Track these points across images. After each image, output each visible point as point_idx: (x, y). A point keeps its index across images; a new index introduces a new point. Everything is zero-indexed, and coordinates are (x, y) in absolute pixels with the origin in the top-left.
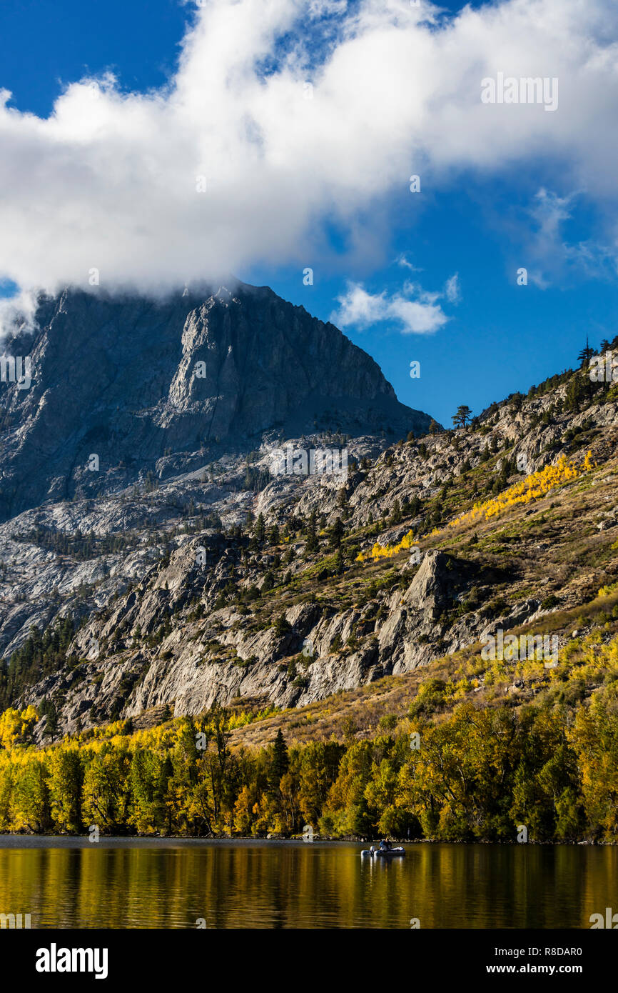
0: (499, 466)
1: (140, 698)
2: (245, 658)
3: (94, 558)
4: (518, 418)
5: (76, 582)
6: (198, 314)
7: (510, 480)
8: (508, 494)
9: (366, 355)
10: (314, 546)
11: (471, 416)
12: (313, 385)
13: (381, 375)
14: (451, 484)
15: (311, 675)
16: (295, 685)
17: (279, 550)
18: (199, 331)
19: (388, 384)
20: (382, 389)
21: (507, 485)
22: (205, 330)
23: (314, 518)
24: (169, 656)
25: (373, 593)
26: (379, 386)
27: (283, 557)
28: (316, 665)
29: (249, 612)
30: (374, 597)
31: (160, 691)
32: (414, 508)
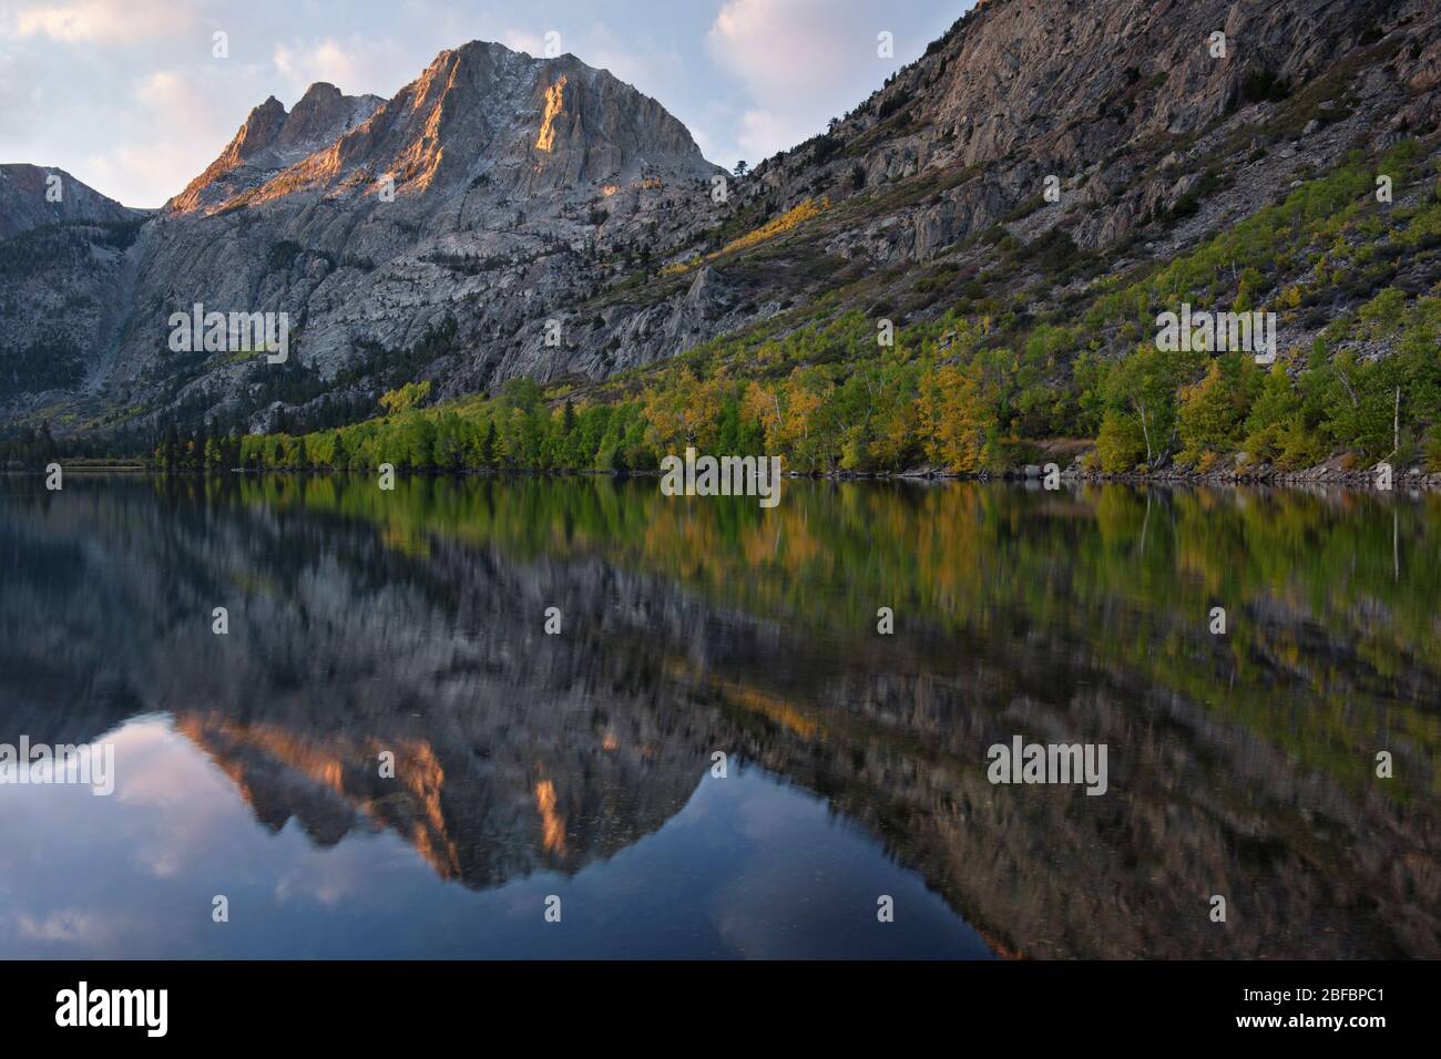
0: (764, 206)
1: (499, 374)
2: (571, 345)
3: (477, 274)
4: (780, 170)
5: (465, 292)
6: (554, 90)
7: (770, 216)
8: (767, 226)
9: (680, 123)
10: (628, 265)
11: (747, 169)
12: (641, 145)
13: (691, 138)
14: (729, 219)
15: (616, 358)
16: (606, 365)
17: (605, 267)
18: (555, 103)
19: (696, 145)
20: (692, 149)
21: (767, 220)
22: (560, 103)
23: (631, 244)
24: (519, 344)
25: (663, 299)
26: (689, 147)
27: (607, 272)
28: (620, 350)
29: (575, 312)
30: (664, 301)
31: (512, 369)
32: (701, 237)
